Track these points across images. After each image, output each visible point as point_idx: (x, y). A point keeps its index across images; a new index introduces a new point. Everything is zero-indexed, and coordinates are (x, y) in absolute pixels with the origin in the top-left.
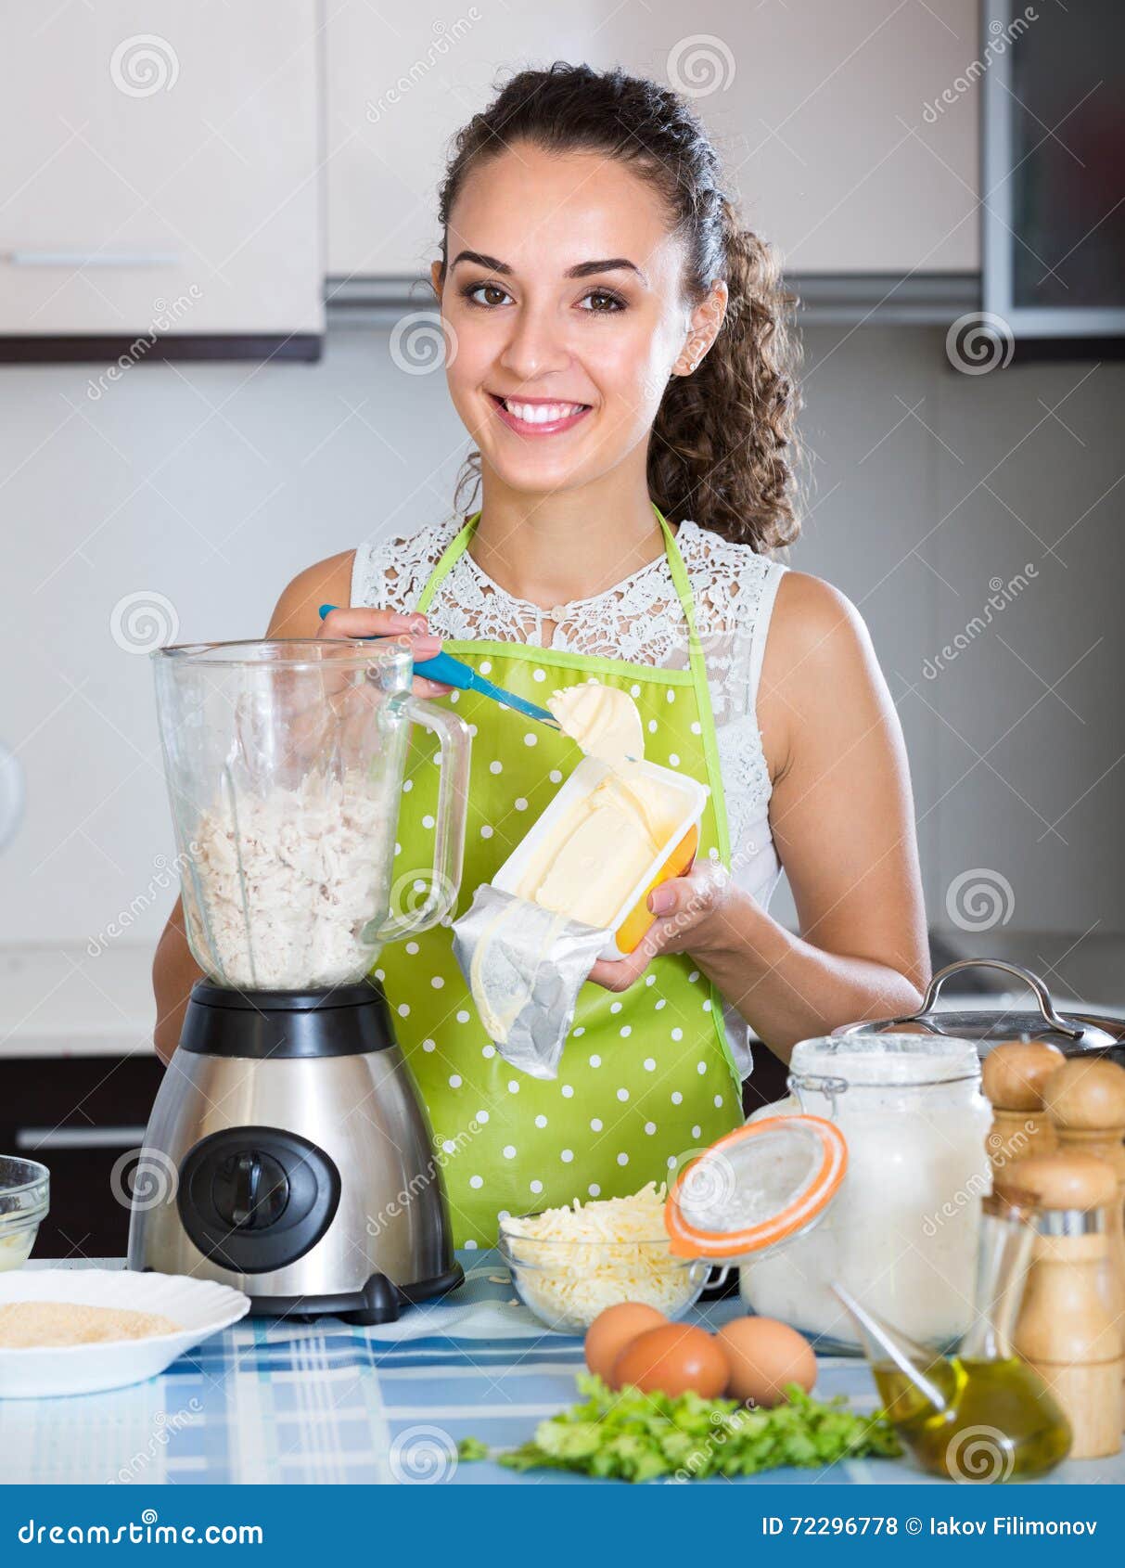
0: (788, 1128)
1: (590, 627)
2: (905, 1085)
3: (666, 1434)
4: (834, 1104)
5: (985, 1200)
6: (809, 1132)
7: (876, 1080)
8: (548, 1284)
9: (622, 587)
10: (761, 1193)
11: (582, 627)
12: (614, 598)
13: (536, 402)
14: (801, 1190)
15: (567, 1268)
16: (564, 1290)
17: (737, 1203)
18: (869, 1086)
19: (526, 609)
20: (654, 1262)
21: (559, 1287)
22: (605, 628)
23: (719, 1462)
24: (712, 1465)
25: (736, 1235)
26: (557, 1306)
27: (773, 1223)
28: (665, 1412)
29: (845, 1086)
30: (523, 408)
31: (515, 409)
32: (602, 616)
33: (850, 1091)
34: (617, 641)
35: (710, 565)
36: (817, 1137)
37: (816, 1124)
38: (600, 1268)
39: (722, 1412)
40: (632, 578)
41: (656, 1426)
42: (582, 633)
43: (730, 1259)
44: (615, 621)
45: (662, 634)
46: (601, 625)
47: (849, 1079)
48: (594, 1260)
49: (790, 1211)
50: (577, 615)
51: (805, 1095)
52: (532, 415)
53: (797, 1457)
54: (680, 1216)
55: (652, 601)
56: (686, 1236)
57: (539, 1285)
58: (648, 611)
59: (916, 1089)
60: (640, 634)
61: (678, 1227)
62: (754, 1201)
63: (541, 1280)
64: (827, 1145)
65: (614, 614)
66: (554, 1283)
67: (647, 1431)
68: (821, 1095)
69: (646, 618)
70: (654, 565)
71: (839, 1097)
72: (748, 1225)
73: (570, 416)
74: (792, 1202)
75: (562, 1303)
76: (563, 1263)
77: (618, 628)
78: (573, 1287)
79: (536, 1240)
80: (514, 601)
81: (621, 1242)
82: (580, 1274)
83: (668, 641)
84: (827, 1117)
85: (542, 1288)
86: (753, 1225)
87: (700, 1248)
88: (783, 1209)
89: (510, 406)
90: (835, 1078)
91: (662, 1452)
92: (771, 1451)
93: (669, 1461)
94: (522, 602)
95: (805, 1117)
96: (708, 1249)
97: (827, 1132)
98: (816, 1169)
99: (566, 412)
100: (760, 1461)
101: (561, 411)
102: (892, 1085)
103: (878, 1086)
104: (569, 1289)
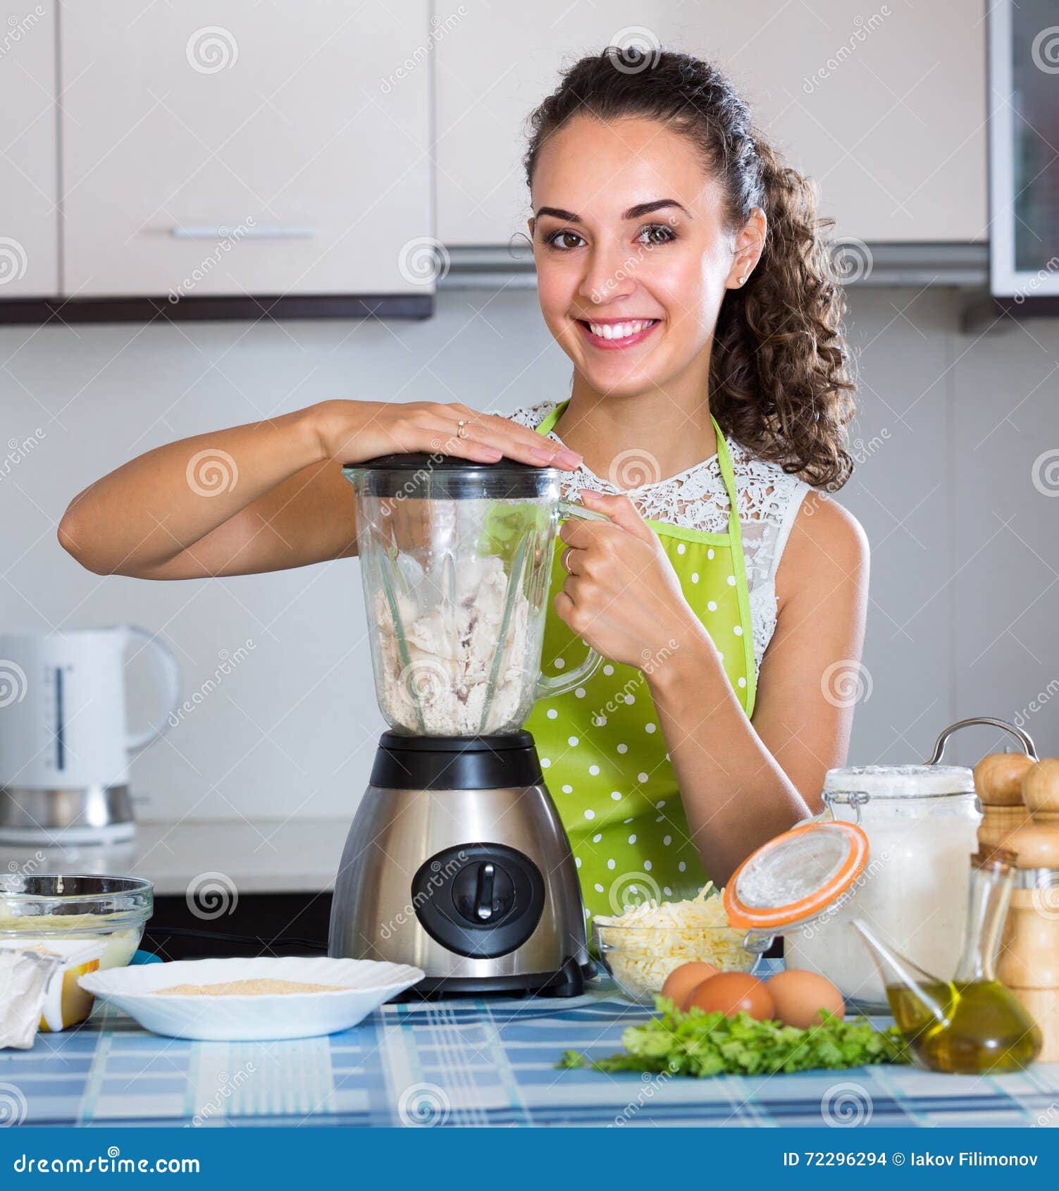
0: (823, 831)
1: (656, 507)
2: (915, 797)
3: (724, 1043)
4: (859, 813)
5: (973, 856)
6: (839, 833)
7: (891, 794)
8: (631, 964)
9: (682, 477)
10: (801, 882)
11: (649, 507)
12: (676, 484)
13: (612, 322)
14: (831, 875)
15: (646, 949)
16: (644, 967)
17: (781, 889)
18: (887, 798)
19: (606, 488)
20: (716, 944)
21: (640, 965)
22: (668, 508)
23: (765, 1063)
24: (759, 1065)
25: (780, 910)
26: (639, 981)
27: (810, 899)
28: (724, 1027)
29: (867, 799)
30: (602, 328)
31: (597, 330)
32: (666, 499)
33: (870, 802)
34: (675, 520)
35: (749, 473)
36: (845, 835)
37: (844, 827)
38: (672, 949)
39: (770, 1028)
40: (690, 471)
41: (718, 1037)
42: (649, 512)
43: (775, 929)
44: (675, 503)
45: (710, 517)
46: (663, 506)
47: (870, 793)
48: (669, 942)
49: (823, 891)
50: (646, 496)
51: (835, 807)
52: (610, 332)
53: (827, 1060)
54: (735, 897)
55: (704, 492)
56: (740, 913)
57: (624, 965)
58: (701, 499)
59: (924, 800)
60: (693, 515)
61: (735, 908)
62: (795, 887)
63: (626, 960)
64: (852, 842)
65: (675, 498)
66: (636, 962)
67: (710, 1040)
68: (849, 806)
69: (699, 503)
70: (707, 463)
71: (863, 808)
72: (790, 902)
73: (642, 331)
74: (825, 883)
75: (643, 978)
76: (643, 945)
77: (677, 510)
78: (652, 964)
79: (622, 928)
80: (597, 480)
81: (689, 927)
82: (657, 953)
83: (714, 523)
84: (853, 823)
85: (627, 967)
86: (795, 902)
87: (752, 921)
88: (818, 888)
89: (592, 328)
90: (859, 793)
91: (721, 1054)
92: (807, 1055)
93: (726, 1061)
94: (605, 482)
95: (835, 822)
96: (758, 922)
97: (852, 832)
98: (844, 859)
99: (638, 327)
100: (797, 1063)
101: (633, 326)
102: (905, 797)
103: (893, 798)
104: (648, 966)
